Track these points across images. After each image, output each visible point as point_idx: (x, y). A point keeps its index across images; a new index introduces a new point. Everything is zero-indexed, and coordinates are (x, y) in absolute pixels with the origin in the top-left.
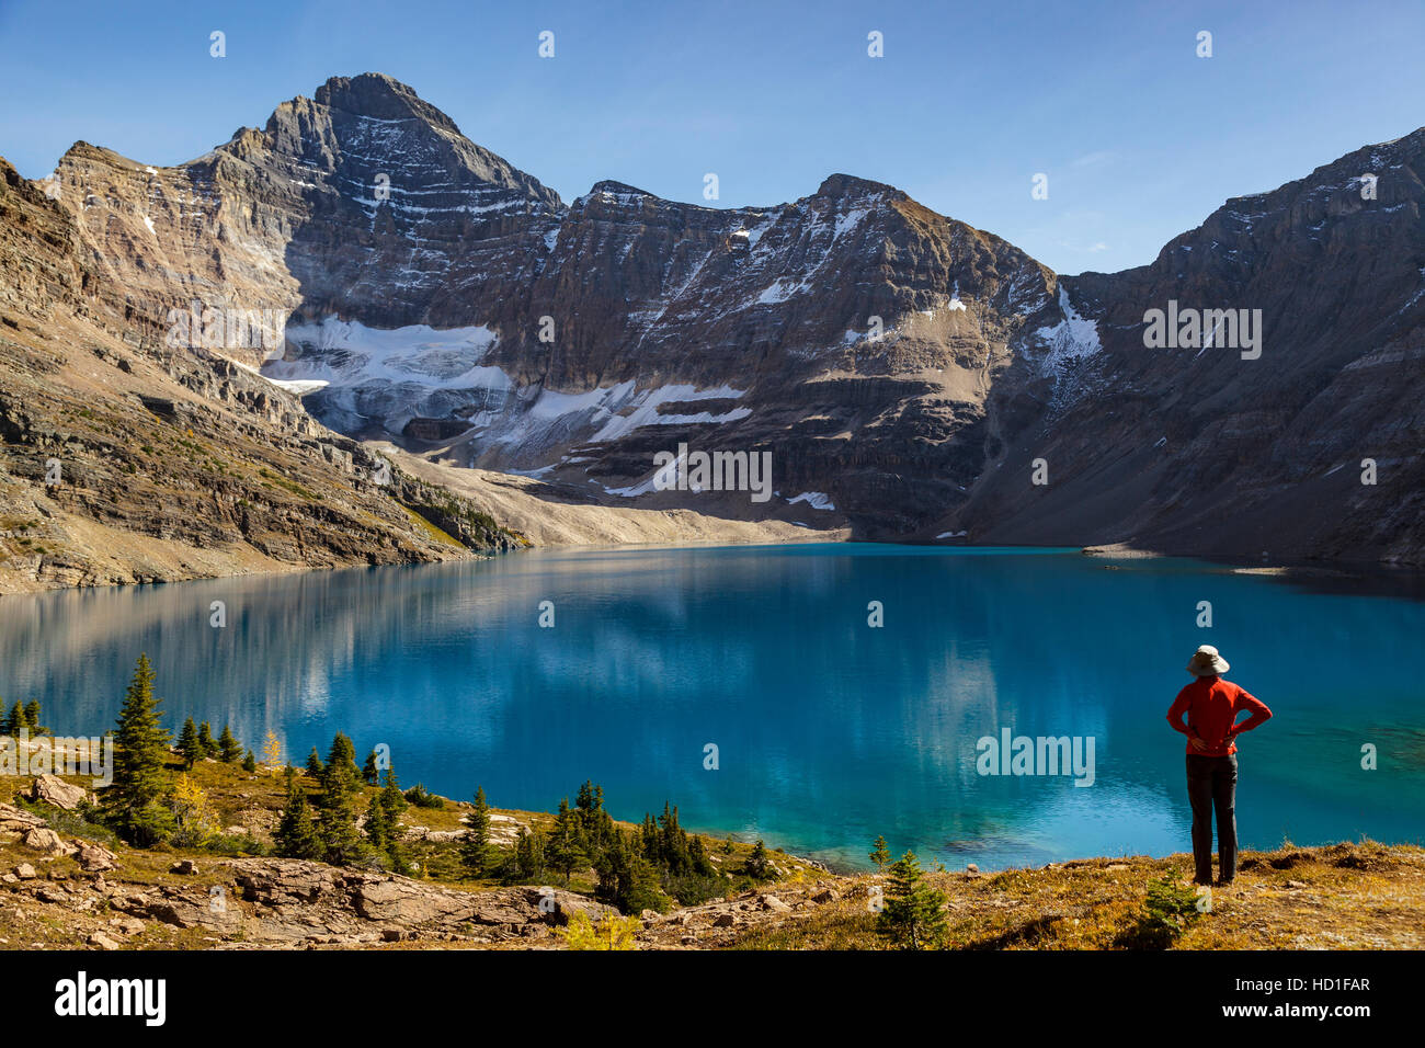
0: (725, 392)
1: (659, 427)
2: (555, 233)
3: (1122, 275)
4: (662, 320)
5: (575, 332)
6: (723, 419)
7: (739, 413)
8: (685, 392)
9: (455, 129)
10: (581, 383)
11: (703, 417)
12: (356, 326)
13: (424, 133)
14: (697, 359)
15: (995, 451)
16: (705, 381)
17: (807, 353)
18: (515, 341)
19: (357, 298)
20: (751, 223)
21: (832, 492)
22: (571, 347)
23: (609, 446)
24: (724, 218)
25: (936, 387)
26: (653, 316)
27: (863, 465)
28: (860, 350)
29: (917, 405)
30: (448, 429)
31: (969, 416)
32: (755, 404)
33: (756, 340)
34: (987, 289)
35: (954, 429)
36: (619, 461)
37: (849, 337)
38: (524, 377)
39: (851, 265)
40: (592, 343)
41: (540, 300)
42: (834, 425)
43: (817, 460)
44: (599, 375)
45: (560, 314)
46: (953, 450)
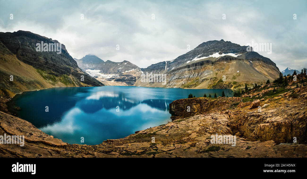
0: (117, 75)
1: (112, 77)
2: (104, 64)
6: (117, 77)
7: (118, 77)
8: (114, 75)
11: (116, 77)
15: (137, 80)
16: (115, 74)
17: (123, 72)
18: (101, 71)
20: (119, 63)
21: (126, 82)
22: (105, 72)
23: (109, 79)
24: (117, 63)
25: (133, 75)
27: (128, 81)
28: (127, 73)
29: (131, 76)
30: (97, 77)
31: (135, 77)
32: (119, 76)
33: (120, 71)
34: (136, 69)
35: (134, 78)
36: (110, 80)
37: (126, 72)
38: (102, 73)
39: (126, 66)
40: (107, 71)
41: (103, 68)
42: (126, 78)
43: (124, 80)
44: (107, 74)
45: (105, 69)
46: (134, 80)
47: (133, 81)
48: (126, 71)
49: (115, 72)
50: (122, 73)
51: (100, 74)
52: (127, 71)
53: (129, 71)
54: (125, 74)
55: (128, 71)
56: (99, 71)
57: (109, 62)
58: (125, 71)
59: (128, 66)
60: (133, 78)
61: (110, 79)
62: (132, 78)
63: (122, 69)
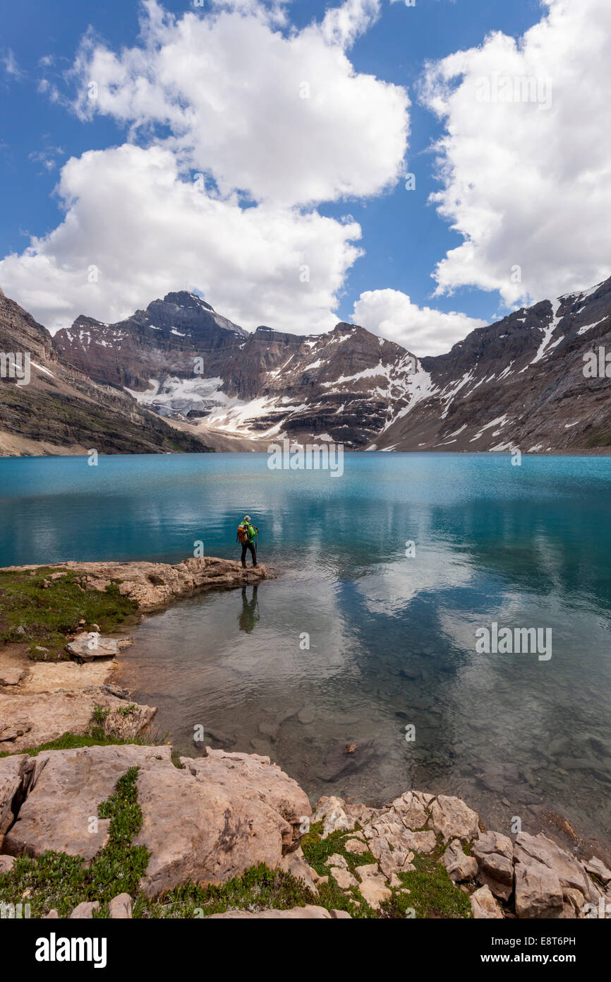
1: (274, 412)
2: (243, 345)
3: (440, 357)
4: (278, 375)
5: (248, 379)
6: (297, 409)
8: (286, 400)
9: (210, 308)
10: (250, 397)
11: (291, 409)
12: (176, 379)
13: (200, 309)
14: (289, 388)
16: (292, 396)
18: (228, 382)
19: (176, 369)
20: (312, 339)
21: (331, 434)
22: (246, 385)
23: (256, 420)
24: (303, 339)
25: (371, 396)
26: (275, 374)
27: (342, 425)
28: (345, 383)
29: (363, 403)
30: (203, 414)
31: (382, 405)
32: (307, 403)
33: (310, 381)
34: (392, 362)
35: (376, 411)
36: (259, 424)
37: (342, 379)
38: (231, 395)
39: (344, 353)
40: (254, 383)
41: (237, 368)
42: (334, 410)
43: (327, 423)
44: (256, 395)
45: (243, 373)
46: (374, 419)
47: (364, 425)
48: (338, 376)
49: (292, 384)
50: (320, 388)
51: (220, 396)
52: (349, 378)
53: (358, 376)
54: (335, 390)
55: (352, 374)
56: (218, 381)
57: (265, 334)
58: (334, 378)
59: (353, 352)
60: (370, 411)
61: (264, 419)
62: (363, 410)
63: (323, 369)
